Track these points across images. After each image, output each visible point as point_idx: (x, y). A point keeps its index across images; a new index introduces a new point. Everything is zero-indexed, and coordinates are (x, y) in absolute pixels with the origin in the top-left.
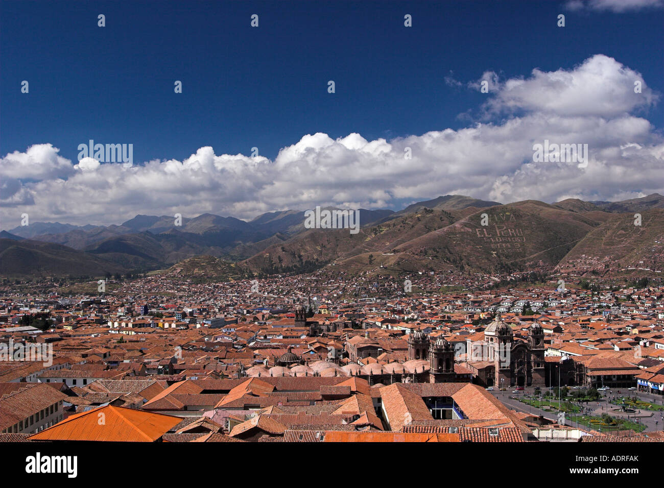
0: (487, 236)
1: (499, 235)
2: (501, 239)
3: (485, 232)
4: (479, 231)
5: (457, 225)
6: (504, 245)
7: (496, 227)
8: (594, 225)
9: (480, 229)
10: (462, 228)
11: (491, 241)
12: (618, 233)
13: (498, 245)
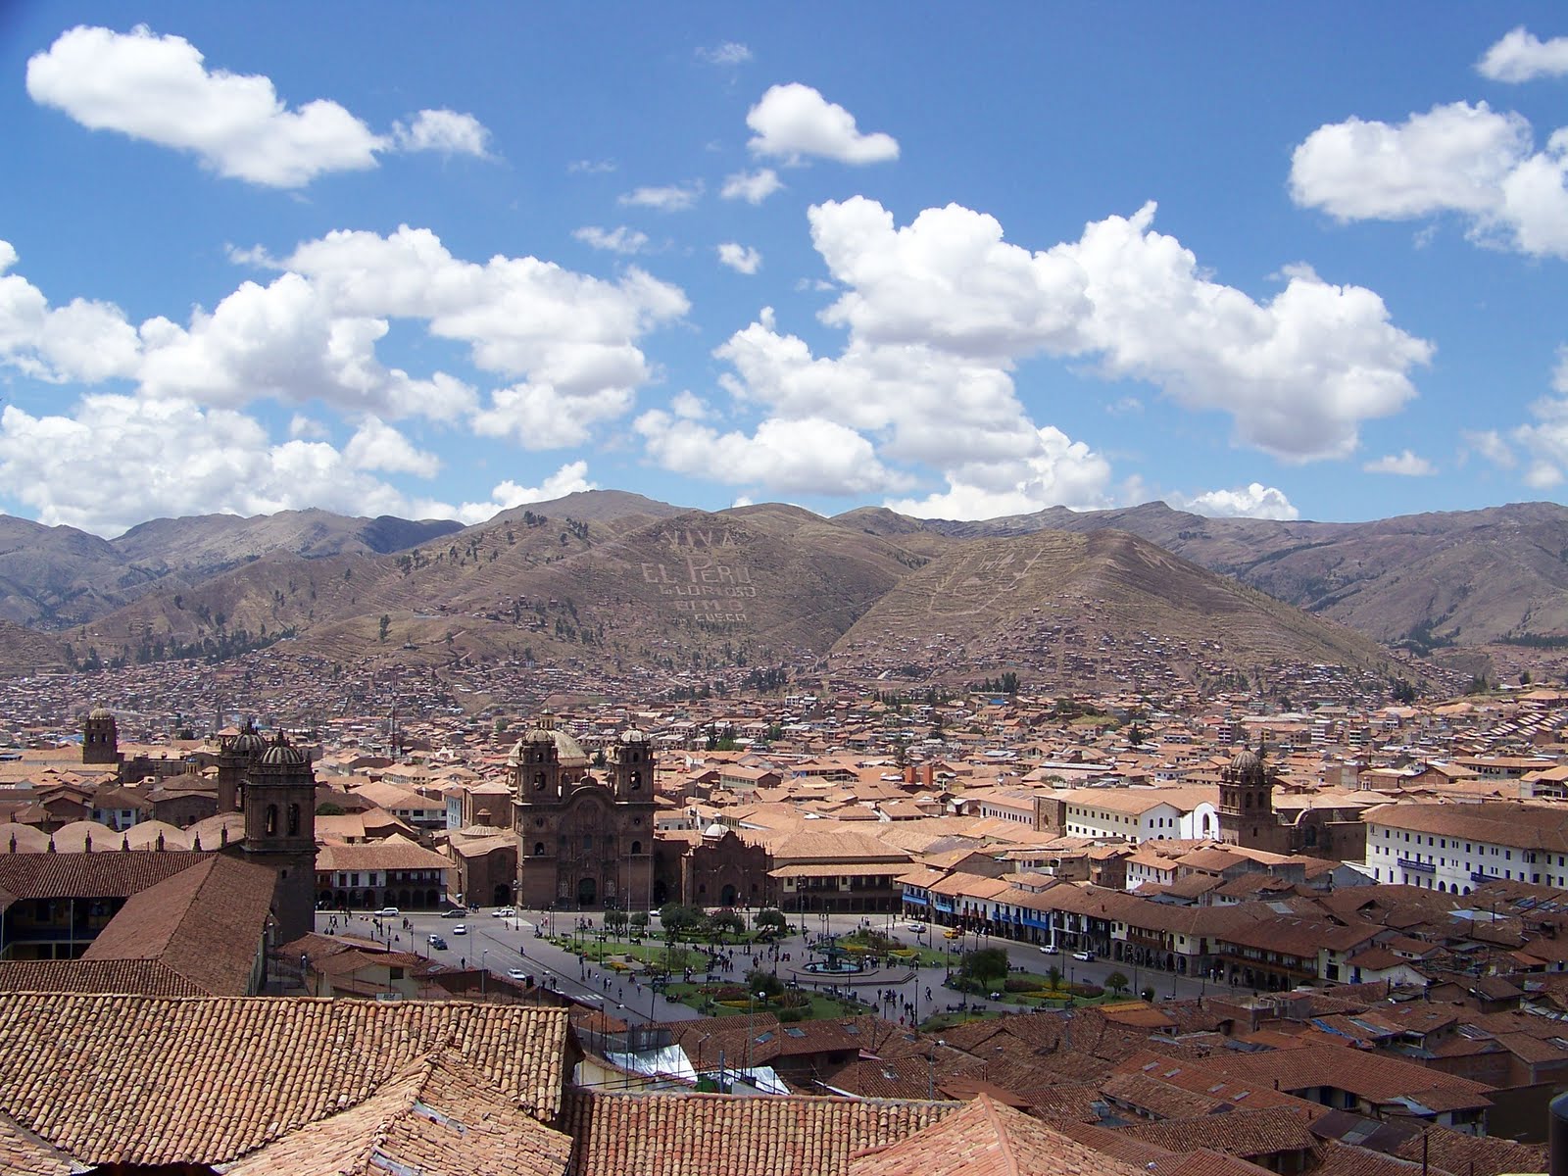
0: (665, 580)
1: (694, 581)
2: (700, 589)
3: (663, 573)
4: (648, 568)
5: (597, 552)
6: (704, 602)
7: (690, 562)
8: (914, 565)
9: (651, 565)
10: (609, 560)
11: (676, 594)
12: (965, 584)
13: (693, 602)
